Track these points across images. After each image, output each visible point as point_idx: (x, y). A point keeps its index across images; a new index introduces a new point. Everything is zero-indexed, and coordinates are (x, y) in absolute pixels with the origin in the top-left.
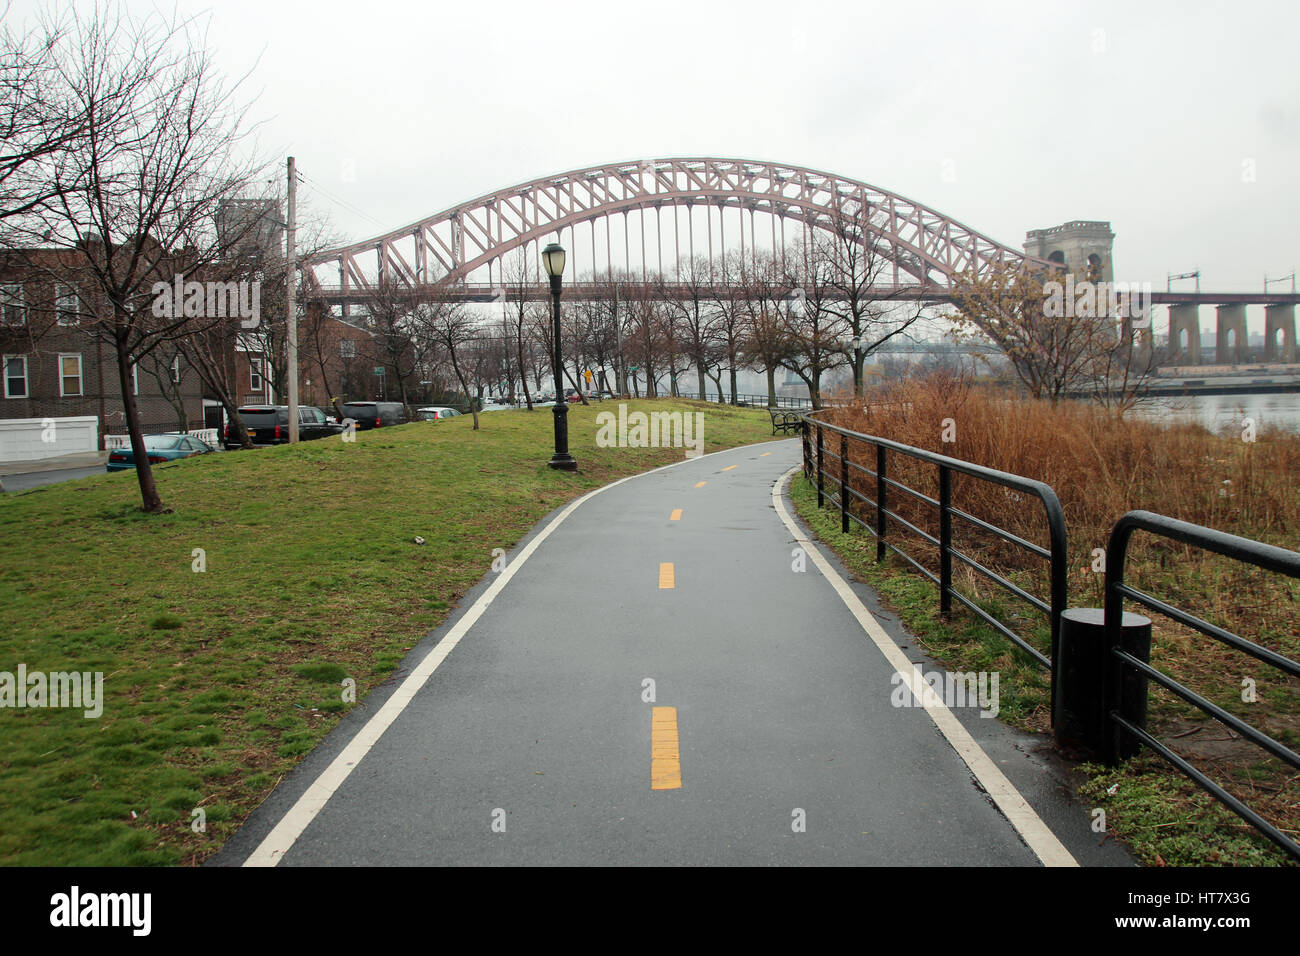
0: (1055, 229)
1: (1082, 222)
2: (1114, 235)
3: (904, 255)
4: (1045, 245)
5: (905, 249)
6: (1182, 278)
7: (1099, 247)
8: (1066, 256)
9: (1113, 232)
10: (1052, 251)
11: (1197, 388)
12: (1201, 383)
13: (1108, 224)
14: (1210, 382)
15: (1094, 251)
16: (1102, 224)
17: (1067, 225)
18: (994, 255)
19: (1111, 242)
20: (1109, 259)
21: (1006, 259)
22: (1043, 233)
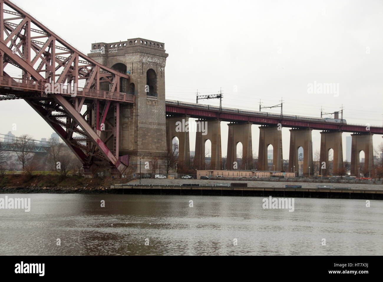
0: (119, 43)
1: (143, 40)
2: (167, 55)
4: (108, 57)
6: (209, 97)
7: (156, 64)
8: (128, 69)
9: (166, 52)
10: (115, 63)
11: (242, 189)
12: (245, 185)
13: (163, 45)
14: (251, 185)
15: (152, 67)
16: (158, 44)
17: (131, 41)
18: (68, 59)
19: (164, 61)
20: (163, 74)
21: (80, 64)
22: (107, 46)
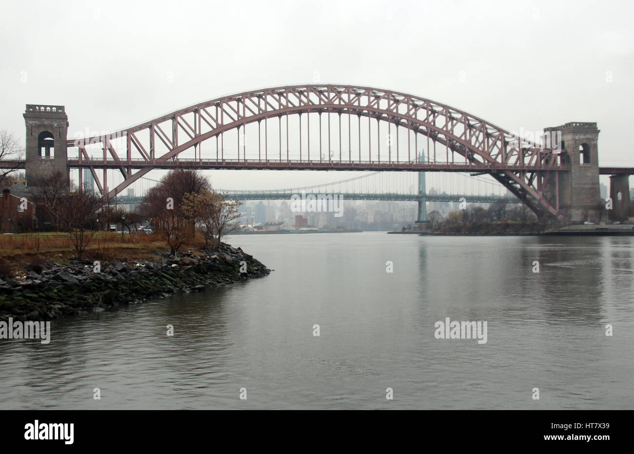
2: (599, 131)
3: (457, 144)
5: (457, 142)
7: (589, 139)
8: (566, 145)
13: (596, 124)
15: (586, 141)
16: (591, 124)
19: (597, 136)
20: (596, 146)
